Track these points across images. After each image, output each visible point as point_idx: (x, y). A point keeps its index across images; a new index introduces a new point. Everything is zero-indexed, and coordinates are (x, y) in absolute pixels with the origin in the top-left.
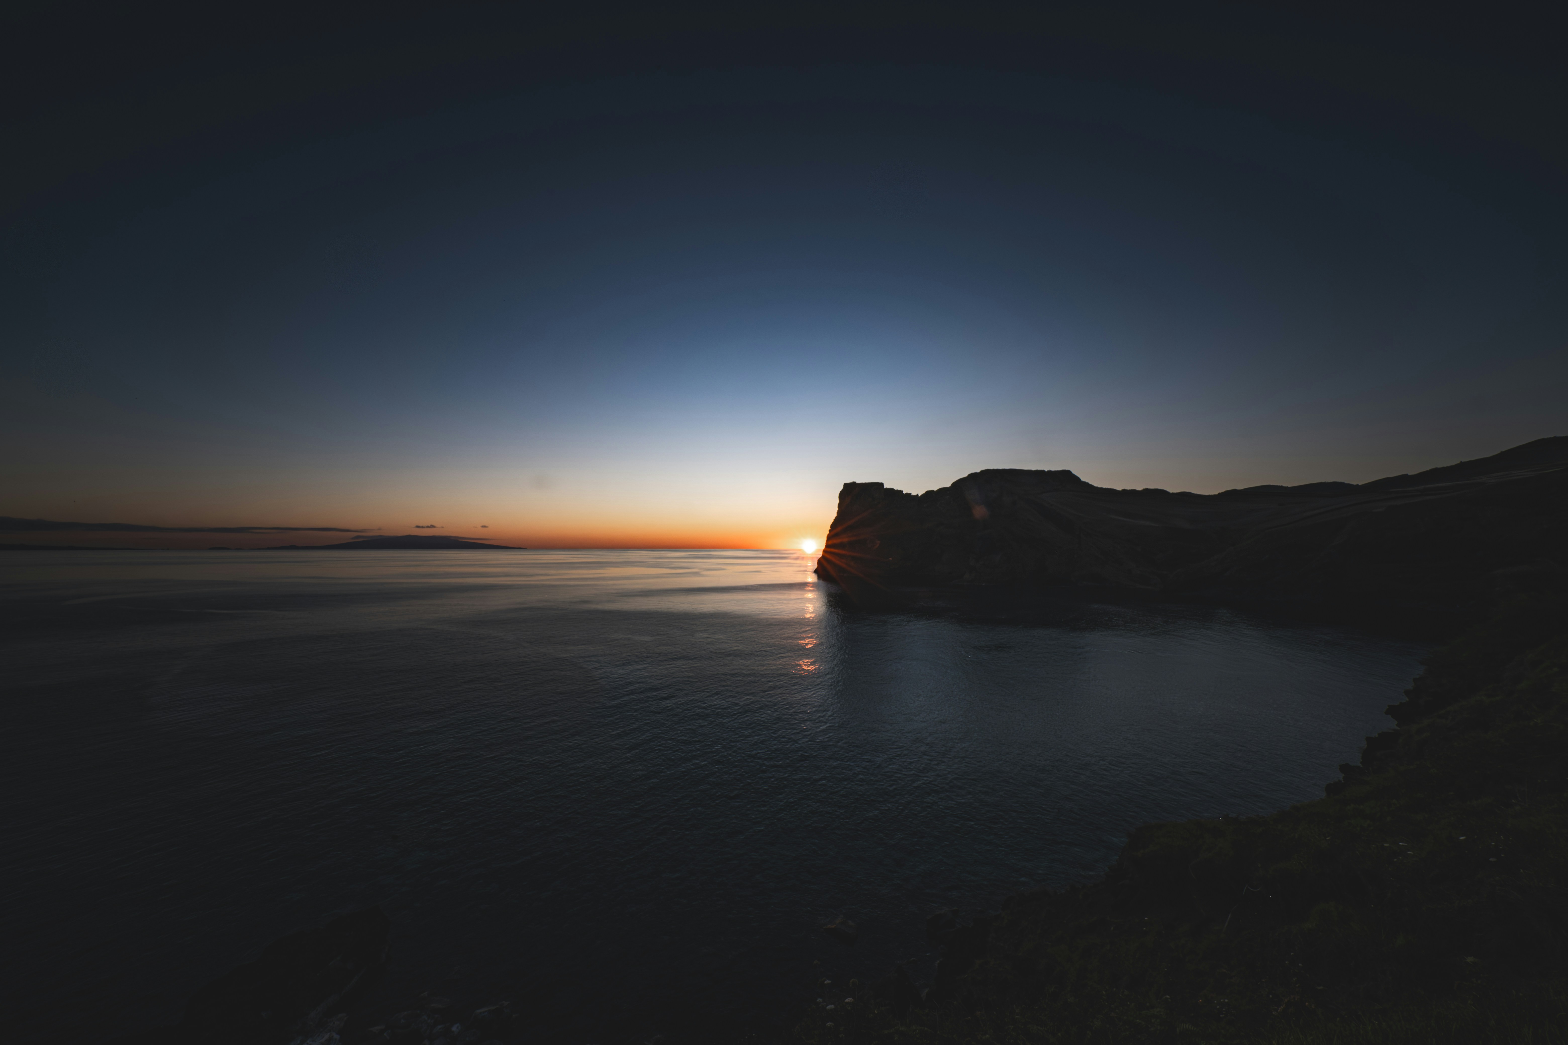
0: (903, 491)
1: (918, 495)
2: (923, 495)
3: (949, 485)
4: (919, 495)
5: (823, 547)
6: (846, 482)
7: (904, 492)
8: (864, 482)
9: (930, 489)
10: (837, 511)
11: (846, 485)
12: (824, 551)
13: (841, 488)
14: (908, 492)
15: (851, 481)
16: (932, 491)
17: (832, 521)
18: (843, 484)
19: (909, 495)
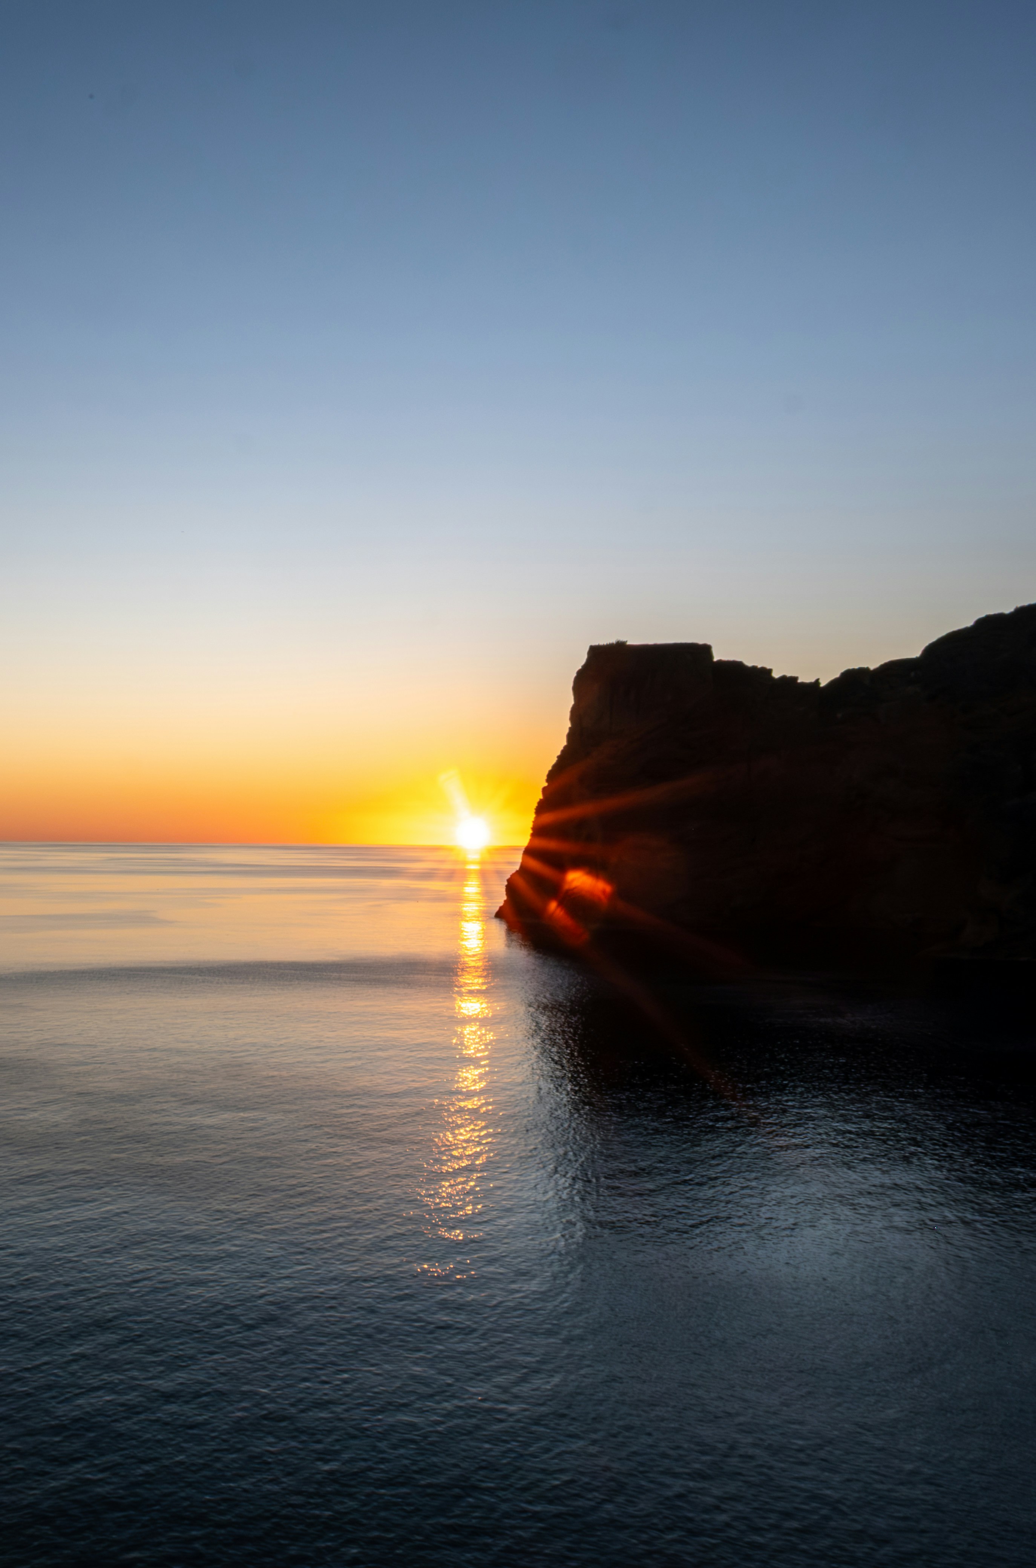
0: (770, 671)
1: (817, 682)
2: (833, 684)
3: (915, 653)
4: (823, 684)
5: (524, 840)
6: (595, 643)
7: (776, 675)
8: (651, 642)
9: (856, 666)
10: (567, 731)
11: (596, 653)
12: (529, 852)
13: (582, 659)
14: (789, 675)
15: (612, 640)
16: (862, 673)
17: (554, 760)
18: (587, 649)
19: (789, 682)
